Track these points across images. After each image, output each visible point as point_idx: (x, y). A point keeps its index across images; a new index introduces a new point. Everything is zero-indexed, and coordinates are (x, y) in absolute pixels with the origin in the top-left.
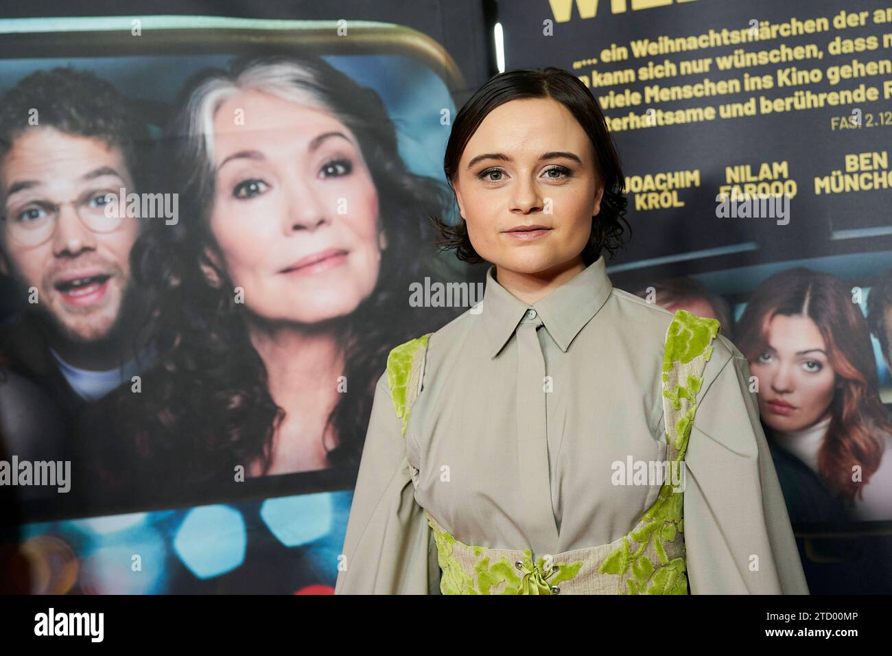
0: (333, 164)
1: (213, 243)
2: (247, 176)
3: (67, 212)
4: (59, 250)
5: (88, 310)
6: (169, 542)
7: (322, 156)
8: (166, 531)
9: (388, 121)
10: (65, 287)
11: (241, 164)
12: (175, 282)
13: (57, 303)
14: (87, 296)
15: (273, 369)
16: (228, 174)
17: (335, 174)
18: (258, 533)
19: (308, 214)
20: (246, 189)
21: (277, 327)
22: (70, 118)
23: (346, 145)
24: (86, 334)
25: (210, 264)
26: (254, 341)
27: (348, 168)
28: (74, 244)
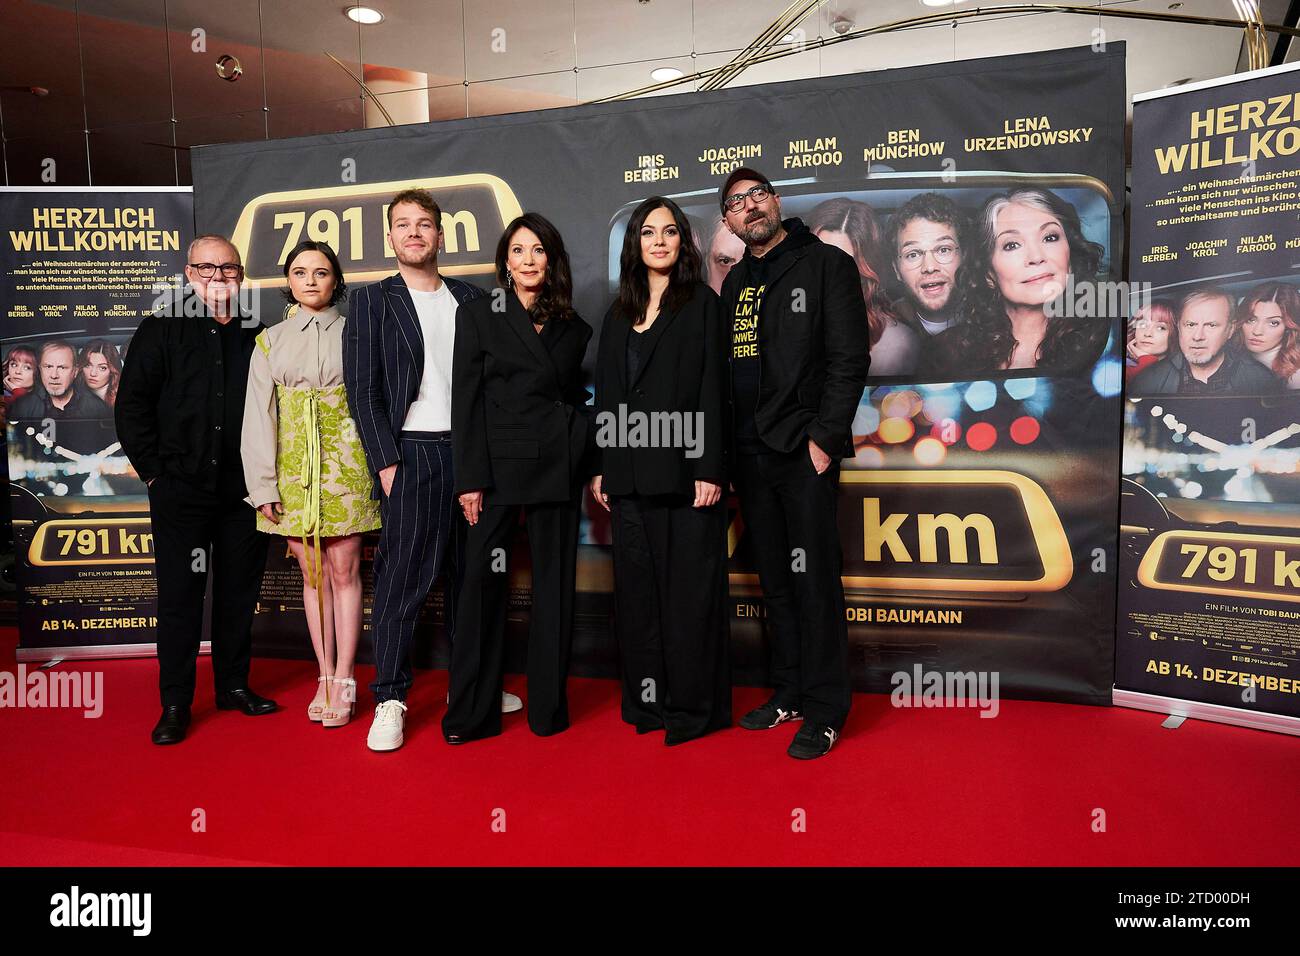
0: (1050, 236)
1: (993, 270)
2: (1010, 241)
3: (928, 254)
4: (924, 271)
5: (935, 296)
6: (963, 395)
7: (1046, 232)
8: (961, 391)
9: (1077, 218)
10: (925, 287)
11: (1009, 235)
12: (974, 286)
13: (921, 293)
14: (935, 291)
15: (1015, 324)
16: (1001, 240)
17: (1051, 240)
18: (1002, 393)
19: (1037, 258)
20: (1010, 246)
21: (1018, 306)
22: (933, 215)
23: (1058, 228)
24: (933, 307)
25: (991, 278)
26: (1008, 312)
27: (1057, 238)
28: (931, 269)
